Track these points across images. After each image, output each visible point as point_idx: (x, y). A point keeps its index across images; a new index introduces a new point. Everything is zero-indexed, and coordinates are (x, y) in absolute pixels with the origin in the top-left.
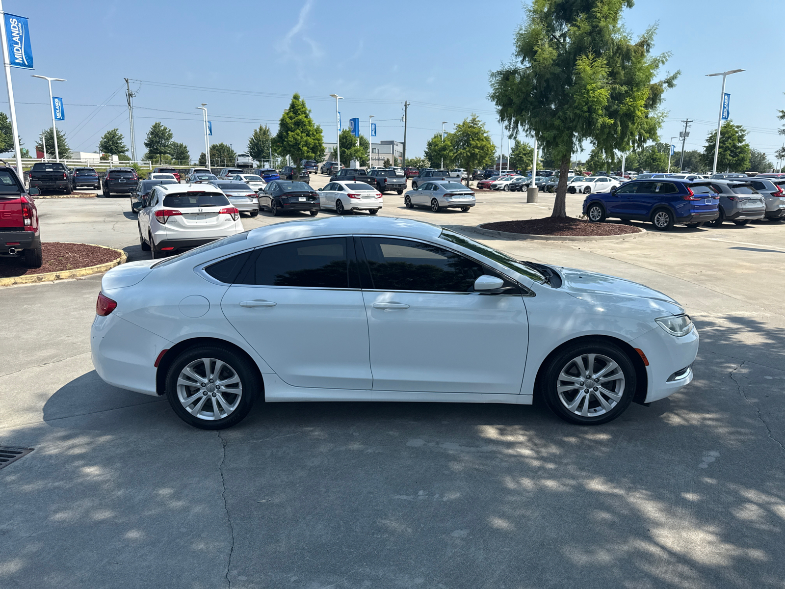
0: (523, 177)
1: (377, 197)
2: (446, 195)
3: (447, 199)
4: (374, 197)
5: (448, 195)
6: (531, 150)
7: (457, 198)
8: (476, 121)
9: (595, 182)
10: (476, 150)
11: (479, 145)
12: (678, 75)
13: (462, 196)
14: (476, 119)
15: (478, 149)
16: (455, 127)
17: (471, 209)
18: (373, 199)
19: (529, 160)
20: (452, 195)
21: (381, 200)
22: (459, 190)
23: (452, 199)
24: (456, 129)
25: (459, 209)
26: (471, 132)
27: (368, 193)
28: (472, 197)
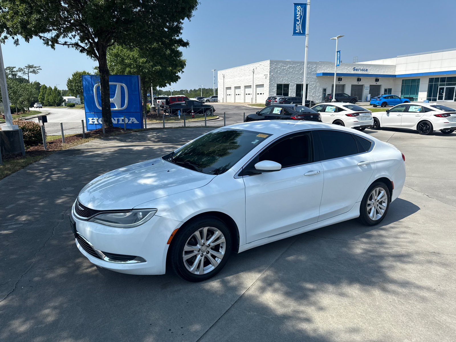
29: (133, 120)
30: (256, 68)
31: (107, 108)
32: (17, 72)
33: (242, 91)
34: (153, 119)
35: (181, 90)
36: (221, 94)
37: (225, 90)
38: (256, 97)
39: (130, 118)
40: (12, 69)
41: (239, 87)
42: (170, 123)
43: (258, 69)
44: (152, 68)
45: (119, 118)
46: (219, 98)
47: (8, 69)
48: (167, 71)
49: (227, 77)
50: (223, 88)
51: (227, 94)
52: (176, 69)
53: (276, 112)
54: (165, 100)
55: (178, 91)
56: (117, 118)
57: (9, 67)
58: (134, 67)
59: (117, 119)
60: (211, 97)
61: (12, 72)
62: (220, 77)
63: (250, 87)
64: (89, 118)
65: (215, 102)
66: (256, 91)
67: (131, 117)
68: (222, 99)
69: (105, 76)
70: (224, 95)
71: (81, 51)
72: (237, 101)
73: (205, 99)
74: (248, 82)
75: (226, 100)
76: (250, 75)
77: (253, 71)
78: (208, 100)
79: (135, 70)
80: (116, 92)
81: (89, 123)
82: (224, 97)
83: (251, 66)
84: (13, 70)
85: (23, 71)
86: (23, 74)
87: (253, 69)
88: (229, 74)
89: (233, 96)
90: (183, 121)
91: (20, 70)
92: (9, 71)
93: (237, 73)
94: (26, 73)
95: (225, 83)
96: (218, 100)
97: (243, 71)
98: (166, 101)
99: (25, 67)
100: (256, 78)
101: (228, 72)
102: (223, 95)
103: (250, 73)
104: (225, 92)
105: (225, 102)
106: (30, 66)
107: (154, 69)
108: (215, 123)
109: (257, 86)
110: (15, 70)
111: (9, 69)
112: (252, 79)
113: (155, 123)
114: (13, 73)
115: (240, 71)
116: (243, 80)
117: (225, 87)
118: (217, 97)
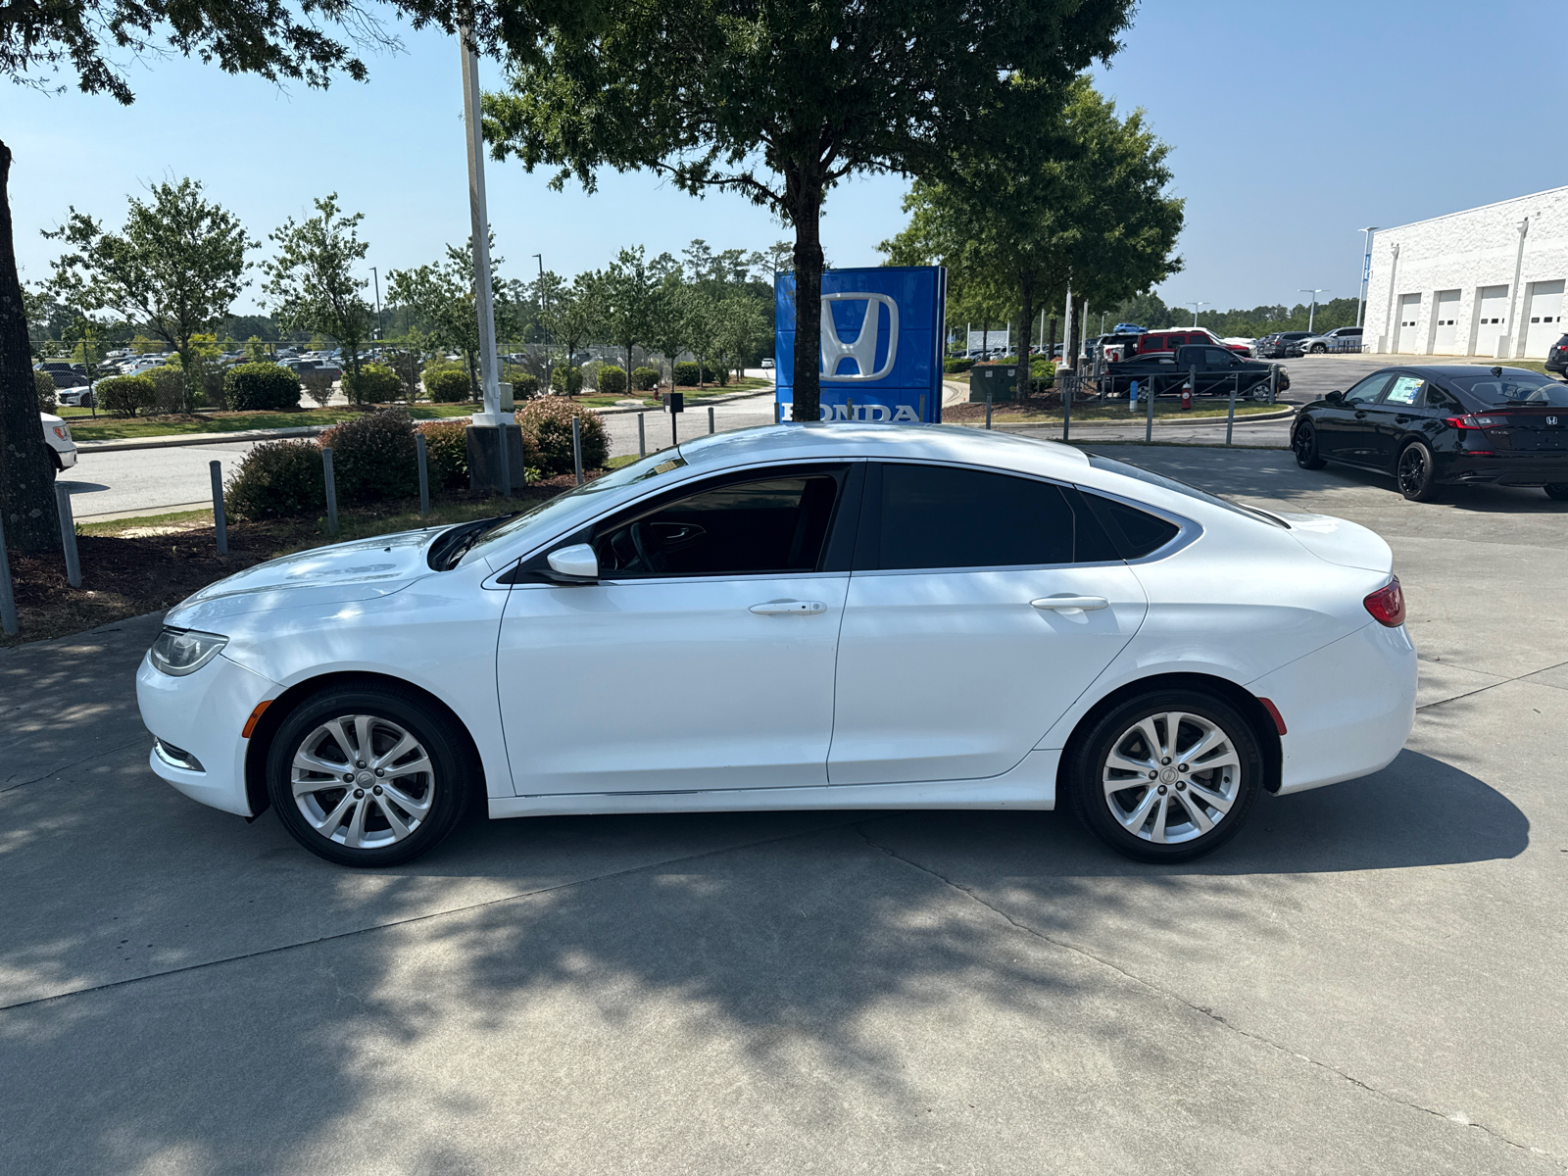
29: (904, 413)
30: (1539, 214)
31: (808, 374)
32: (748, 265)
33: (1462, 310)
34: (1039, 411)
35: (1259, 309)
36: (1376, 322)
37: (1394, 307)
38: (1523, 334)
39: (897, 407)
40: (737, 258)
41: (1454, 294)
42: (1089, 425)
43: (1543, 217)
44: (1050, 238)
45: (865, 406)
46: (1366, 338)
47: (728, 255)
48: (1105, 244)
49: (1410, 252)
50: (1388, 296)
51: (1403, 320)
52: (1138, 237)
53: (1399, 395)
54: (1123, 346)
55: (1248, 312)
56: (860, 406)
57: (730, 252)
58: (990, 238)
59: (860, 410)
60: (1333, 335)
61: (737, 265)
62: (1381, 255)
63: (1500, 290)
64: (783, 404)
65: (1347, 352)
66: (1527, 308)
67: (900, 404)
68: (1377, 341)
69: (808, 275)
70: (1388, 325)
71: (758, 200)
72: (1438, 349)
73: (1310, 341)
74: (1493, 270)
75: (1396, 343)
76: (1506, 242)
77: (1520, 225)
78: (1322, 344)
79: (993, 247)
80: (864, 323)
81: (783, 419)
82: (1387, 334)
83: (1516, 209)
84: (739, 260)
85: (763, 262)
86: (763, 270)
87: (1523, 220)
88: (1418, 243)
89: (1424, 328)
90: (1145, 420)
91: (757, 258)
92: (730, 264)
93: (1453, 235)
94: (769, 267)
95: (1400, 279)
96: (1363, 343)
97: (1478, 226)
98: (1125, 348)
99: (771, 248)
100: (1533, 256)
101: (1413, 236)
102: (1385, 325)
103: (1510, 236)
104: (1393, 312)
105: (1389, 350)
106: (782, 245)
107: (1054, 240)
108: (1253, 432)
109: (1536, 288)
110: (743, 258)
111: (729, 258)
112: (1516, 259)
113: (1040, 426)
114: (739, 268)
115: (1464, 229)
116: (1473, 265)
117: (1397, 292)
118: (1360, 332)
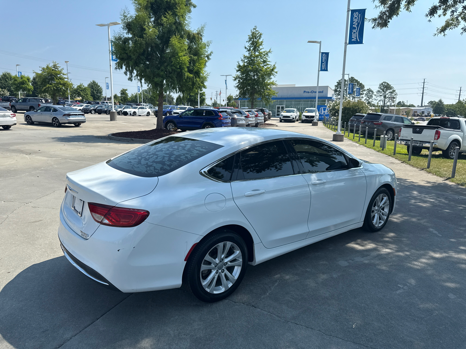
0: (89, 105)
1: (11, 116)
2: (65, 115)
3: (66, 118)
4: (9, 116)
5: (66, 115)
6: (85, 88)
7: (73, 117)
8: (57, 67)
9: (138, 109)
10: (60, 85)
11: (62, 83)
12: (212, 54)
13: (77, 116)
14: (56, 65)
15: (61, 85)
16: (41, 69)
17: (82, 125)
18: (9, 118)
19: (84, 94)
20: (69, 115)
21: (15, 118)
22: (72, 112)
23: (70, 118)
24: (42, 70)
25: (73, 125)
26: (54, 73)
27: (4, 113)
28: (83, 116)
